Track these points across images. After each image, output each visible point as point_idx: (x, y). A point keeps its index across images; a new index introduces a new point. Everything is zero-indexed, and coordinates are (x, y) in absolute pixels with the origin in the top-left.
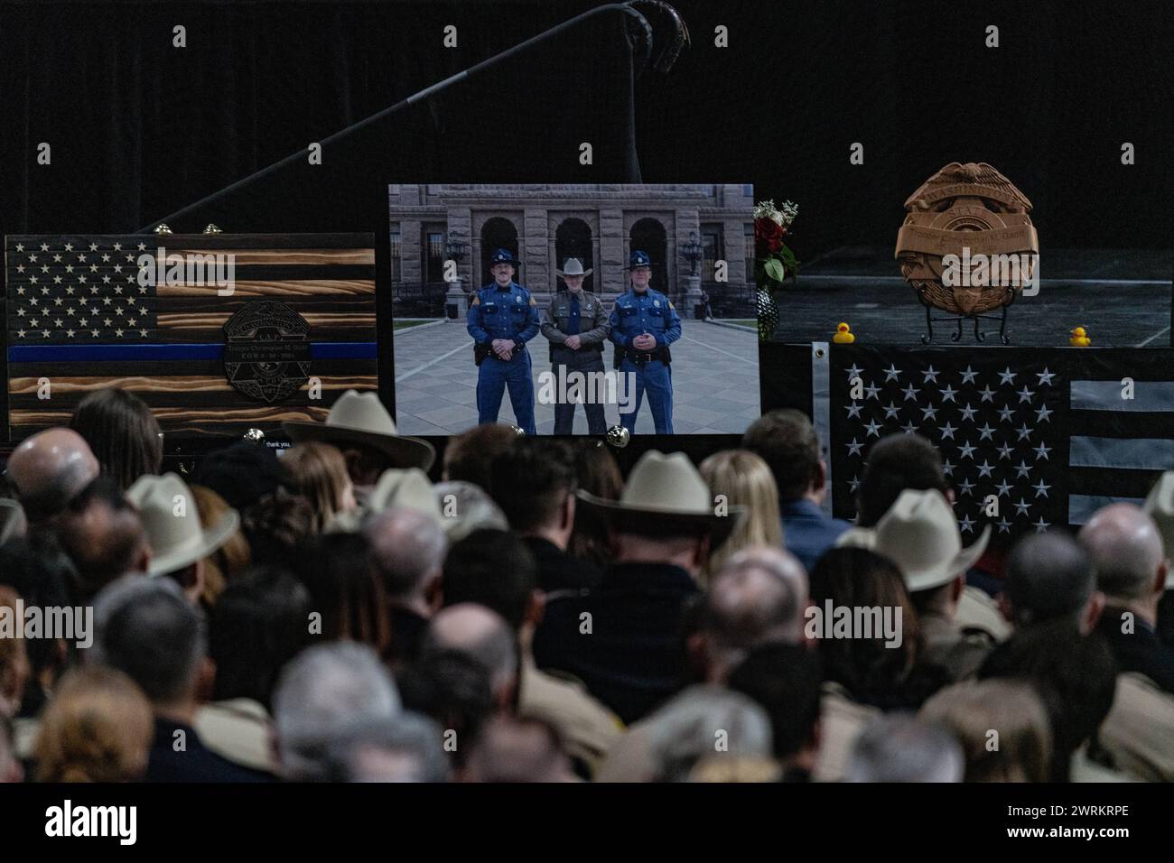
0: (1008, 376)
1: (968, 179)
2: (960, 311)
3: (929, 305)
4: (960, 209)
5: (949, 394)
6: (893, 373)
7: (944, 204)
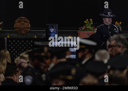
0: (27, 41)
1: (22, 19)
2: (22, 34)
3: (18, 33)
4: (22, 22)
5: (21, 43)
6: (14, 41)
7: (20, 22)
